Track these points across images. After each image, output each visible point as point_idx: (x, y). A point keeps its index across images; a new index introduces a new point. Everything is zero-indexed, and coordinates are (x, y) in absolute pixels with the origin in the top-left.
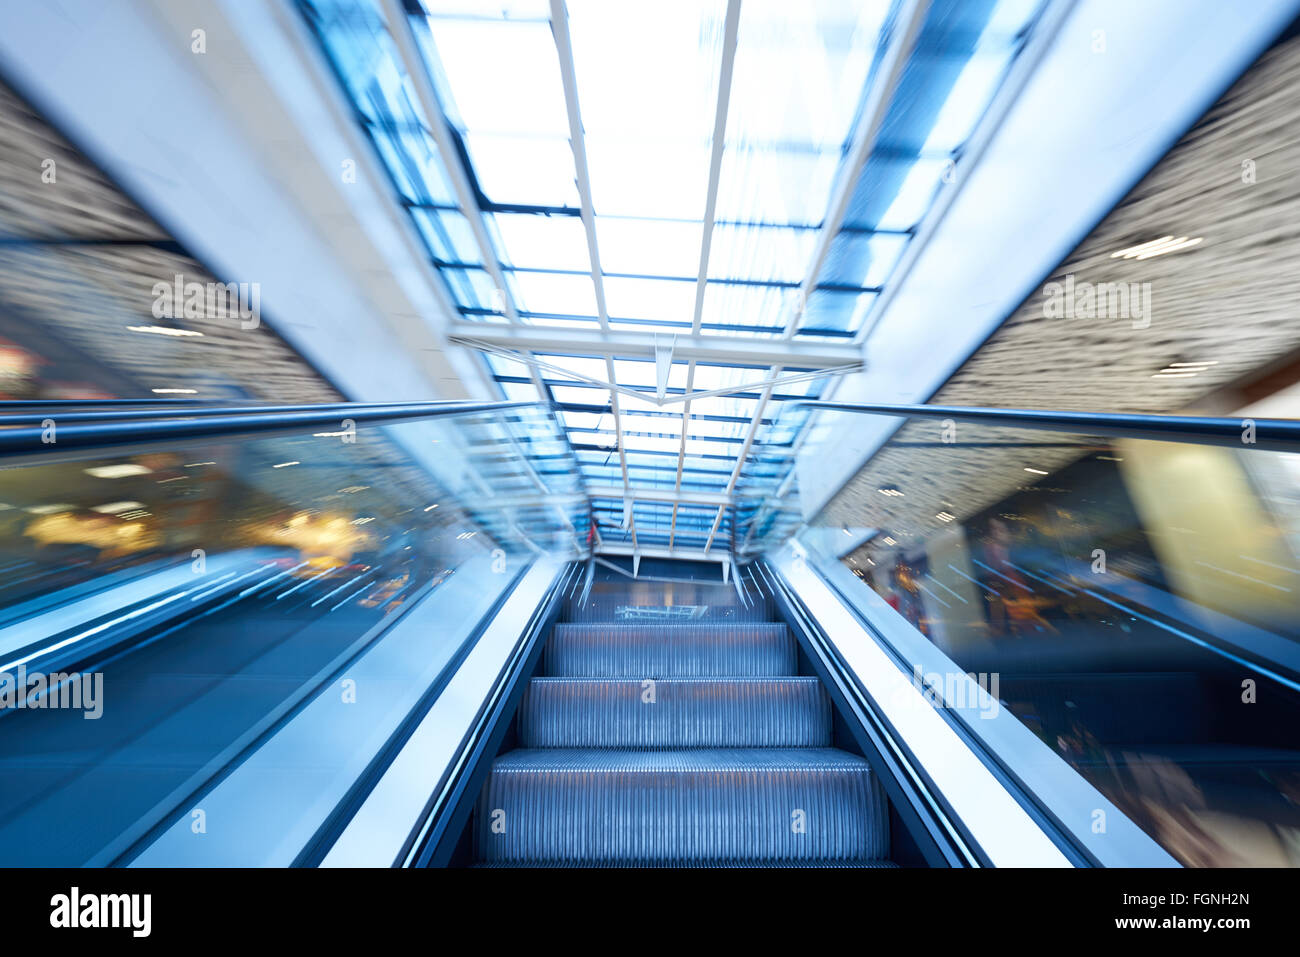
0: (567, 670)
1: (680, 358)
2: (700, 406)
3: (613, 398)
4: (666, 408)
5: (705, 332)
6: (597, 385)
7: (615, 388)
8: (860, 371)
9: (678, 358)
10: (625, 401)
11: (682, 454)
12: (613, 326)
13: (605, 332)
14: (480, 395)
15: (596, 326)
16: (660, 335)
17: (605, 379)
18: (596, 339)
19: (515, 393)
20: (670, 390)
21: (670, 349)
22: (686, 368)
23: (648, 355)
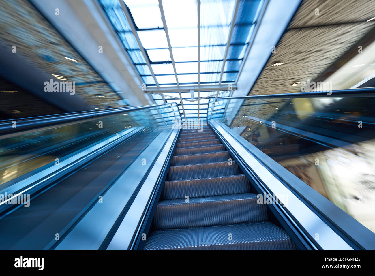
0: (175, 178)
1: (196, 91)
2: (201, 101)
3: (181, 102)
4: (194, 103)
5: (201, 84)
6: (177, 99)
7: (181, 99)
8: (236, 90)
9: (195, 91)
10: (184, 102)
11: (199, 114)
12: (180, 85)
13: (179, 87)
14: (151, 104)
15: (176, 85)
16: (191, 86)
17: (179, 97)
18: (177, 89)
19: (159, 102)
20: (194, 98)
21: (193, 89)
22: (198, 93)
23: (188, 91)
